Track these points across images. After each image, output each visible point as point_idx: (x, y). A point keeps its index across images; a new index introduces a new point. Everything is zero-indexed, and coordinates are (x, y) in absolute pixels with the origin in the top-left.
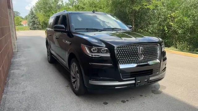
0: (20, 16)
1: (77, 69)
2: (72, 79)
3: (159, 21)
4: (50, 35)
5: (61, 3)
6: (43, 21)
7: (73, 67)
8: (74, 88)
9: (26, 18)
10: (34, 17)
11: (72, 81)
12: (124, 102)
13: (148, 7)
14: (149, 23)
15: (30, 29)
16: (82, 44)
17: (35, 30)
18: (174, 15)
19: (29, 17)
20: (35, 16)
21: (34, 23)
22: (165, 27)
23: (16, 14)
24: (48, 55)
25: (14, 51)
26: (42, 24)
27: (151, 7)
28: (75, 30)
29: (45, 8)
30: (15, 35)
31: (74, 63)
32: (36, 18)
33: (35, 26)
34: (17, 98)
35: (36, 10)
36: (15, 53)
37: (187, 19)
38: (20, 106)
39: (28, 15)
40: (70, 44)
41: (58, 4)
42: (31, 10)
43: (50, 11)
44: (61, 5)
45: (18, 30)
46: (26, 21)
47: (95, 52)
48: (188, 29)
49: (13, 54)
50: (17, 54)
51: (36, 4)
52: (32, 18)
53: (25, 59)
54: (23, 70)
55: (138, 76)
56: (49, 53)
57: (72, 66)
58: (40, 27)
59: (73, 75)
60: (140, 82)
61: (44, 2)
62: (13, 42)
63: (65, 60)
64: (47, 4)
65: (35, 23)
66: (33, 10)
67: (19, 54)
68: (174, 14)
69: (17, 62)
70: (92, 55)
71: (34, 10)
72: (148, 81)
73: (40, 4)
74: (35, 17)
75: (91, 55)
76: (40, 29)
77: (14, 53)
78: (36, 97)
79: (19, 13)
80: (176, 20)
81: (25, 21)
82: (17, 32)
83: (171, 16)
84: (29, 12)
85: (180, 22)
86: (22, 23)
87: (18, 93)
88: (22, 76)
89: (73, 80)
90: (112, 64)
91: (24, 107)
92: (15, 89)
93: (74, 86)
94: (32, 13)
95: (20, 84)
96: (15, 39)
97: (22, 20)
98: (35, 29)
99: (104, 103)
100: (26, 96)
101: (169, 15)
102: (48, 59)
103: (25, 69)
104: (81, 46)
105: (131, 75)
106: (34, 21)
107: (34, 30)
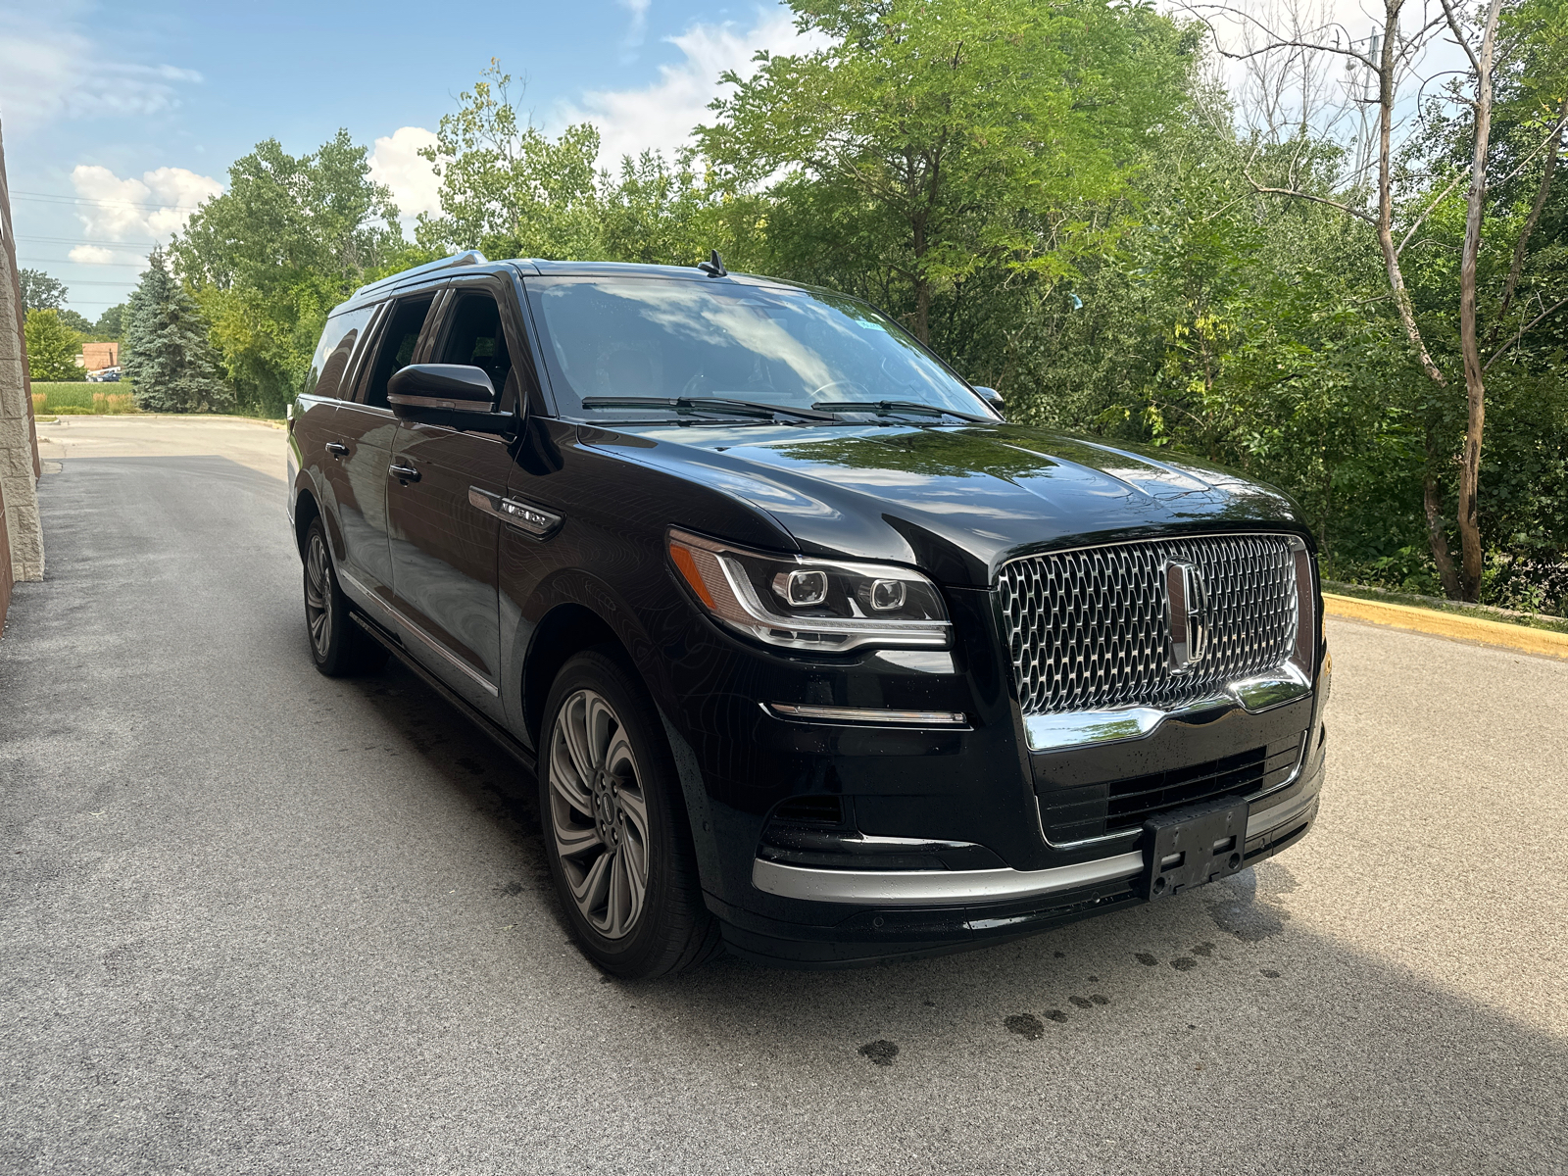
0: (65, 307)
1: (624, 753)
2: (564, 834)
3: (1105, 364)
4: (333, 450)
5: (384, 226)
6: (241, 348)
7: (581, 725)
8: (585, 908)
9: (112, 326)
10: (174, 317)
11: (564, 850)
12: (1024, 1026)
13: (1034, 265)
14: (1038, 382)
15: (147, 406)
16: (674, 533)
17: (184, 411)
18: (1215, 325)
19: (141, 315)
20: (185, 310)
21: (174, 361)
22: (1153, 409)
23: (36, 294)
24: (314, 612)
25: (18, 571)
26: (238, 370)
27: (1053, 266)
28: (586, 406)
29: (261, 256)
30: (28, 448)
31: (590, 696)
32: (192, 327)
33: (183, 383)
34: (58, 1028)
35: (192, 268)
36: (31, 589)
37: (1303, 356)
38: (93, 1117)
39: (127, 301)
40: (553, 531)
41: (363, 227)
42: (157, 263)
43: (297, 276)
44: (385, 239)
45: (46, 411)
46: (114, 347)
47: (811, 601)
48: (1313, 426)
49: (15, 599)
50: (47, 597)
51: (194, 220)
52: (163, 326)
53: (113, 639)
54: (107, 741)
55: (1163, 811)
56: (320, 596)
57: (565, 716)
58: (221, 390)
59: (578, 800)
60: (1180, 863)
61: (251, 213)
62: (15, 501)
63: (493, 665)
64: (276, 223)
65: (182, 365)
66: (169, 266)
67: (63, 596)
68: (1212, 317)
69: (50, 668)
70: (786, 634)
71: (177, 264)
72: (1231, 845)
73: (223, 223)
74: (188, 317)
75: (775, 632)
76: (223, 408)
77: (18, 590)
78: (246, 1008)
79: (54, 287)
80: (1228, 360)
81: (105, 346)
82: (42, 428)
83: (1194, 337)
84: (140, 281)
85: (1259, 376)
86: (79, 363)
87: (69, 970)
88: (103, 793)
89: (570, 841)
90: (960, 718)
91: (130, 1120)
92: (42, 924)
93: (579, 892)
94: (158, 286)
95: (83, 871)
96: (32, 479)
97: (77, 334)
98: (180, 404)
99: (866, 1050)
100: (146, 996)
101: (1178, 329)
102: (313, 640)
103: (121, 728)
104: (673, 553)
105: (1114, 807)
106: (177, 350)
107: (170, 416)
